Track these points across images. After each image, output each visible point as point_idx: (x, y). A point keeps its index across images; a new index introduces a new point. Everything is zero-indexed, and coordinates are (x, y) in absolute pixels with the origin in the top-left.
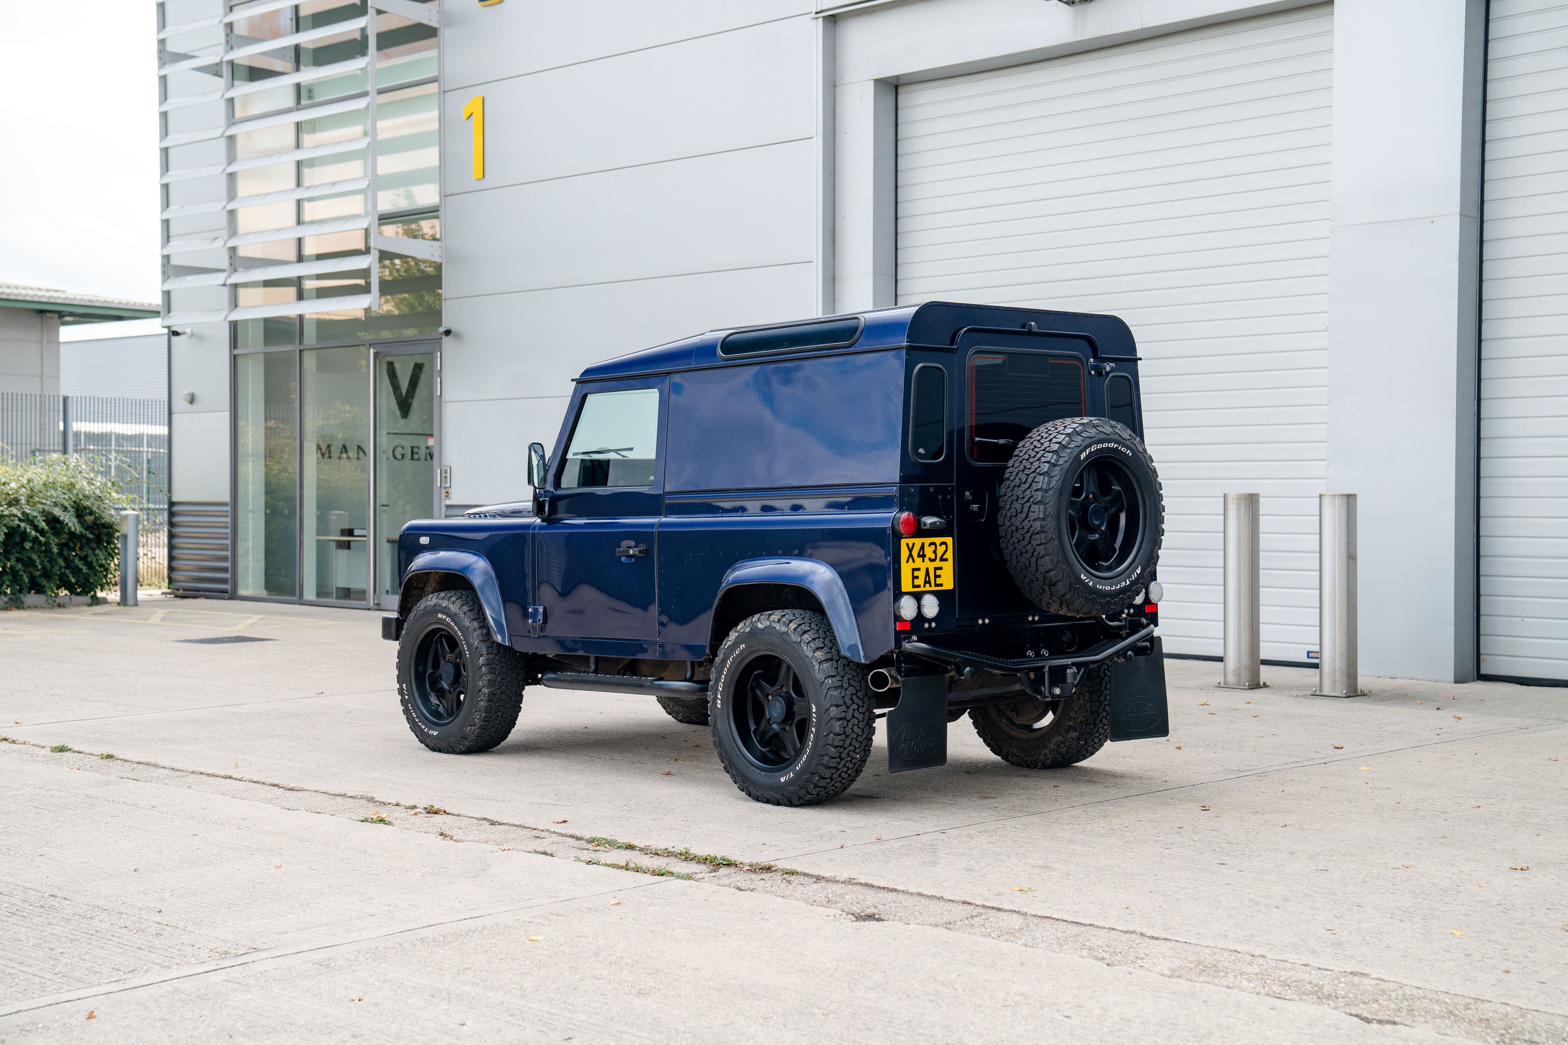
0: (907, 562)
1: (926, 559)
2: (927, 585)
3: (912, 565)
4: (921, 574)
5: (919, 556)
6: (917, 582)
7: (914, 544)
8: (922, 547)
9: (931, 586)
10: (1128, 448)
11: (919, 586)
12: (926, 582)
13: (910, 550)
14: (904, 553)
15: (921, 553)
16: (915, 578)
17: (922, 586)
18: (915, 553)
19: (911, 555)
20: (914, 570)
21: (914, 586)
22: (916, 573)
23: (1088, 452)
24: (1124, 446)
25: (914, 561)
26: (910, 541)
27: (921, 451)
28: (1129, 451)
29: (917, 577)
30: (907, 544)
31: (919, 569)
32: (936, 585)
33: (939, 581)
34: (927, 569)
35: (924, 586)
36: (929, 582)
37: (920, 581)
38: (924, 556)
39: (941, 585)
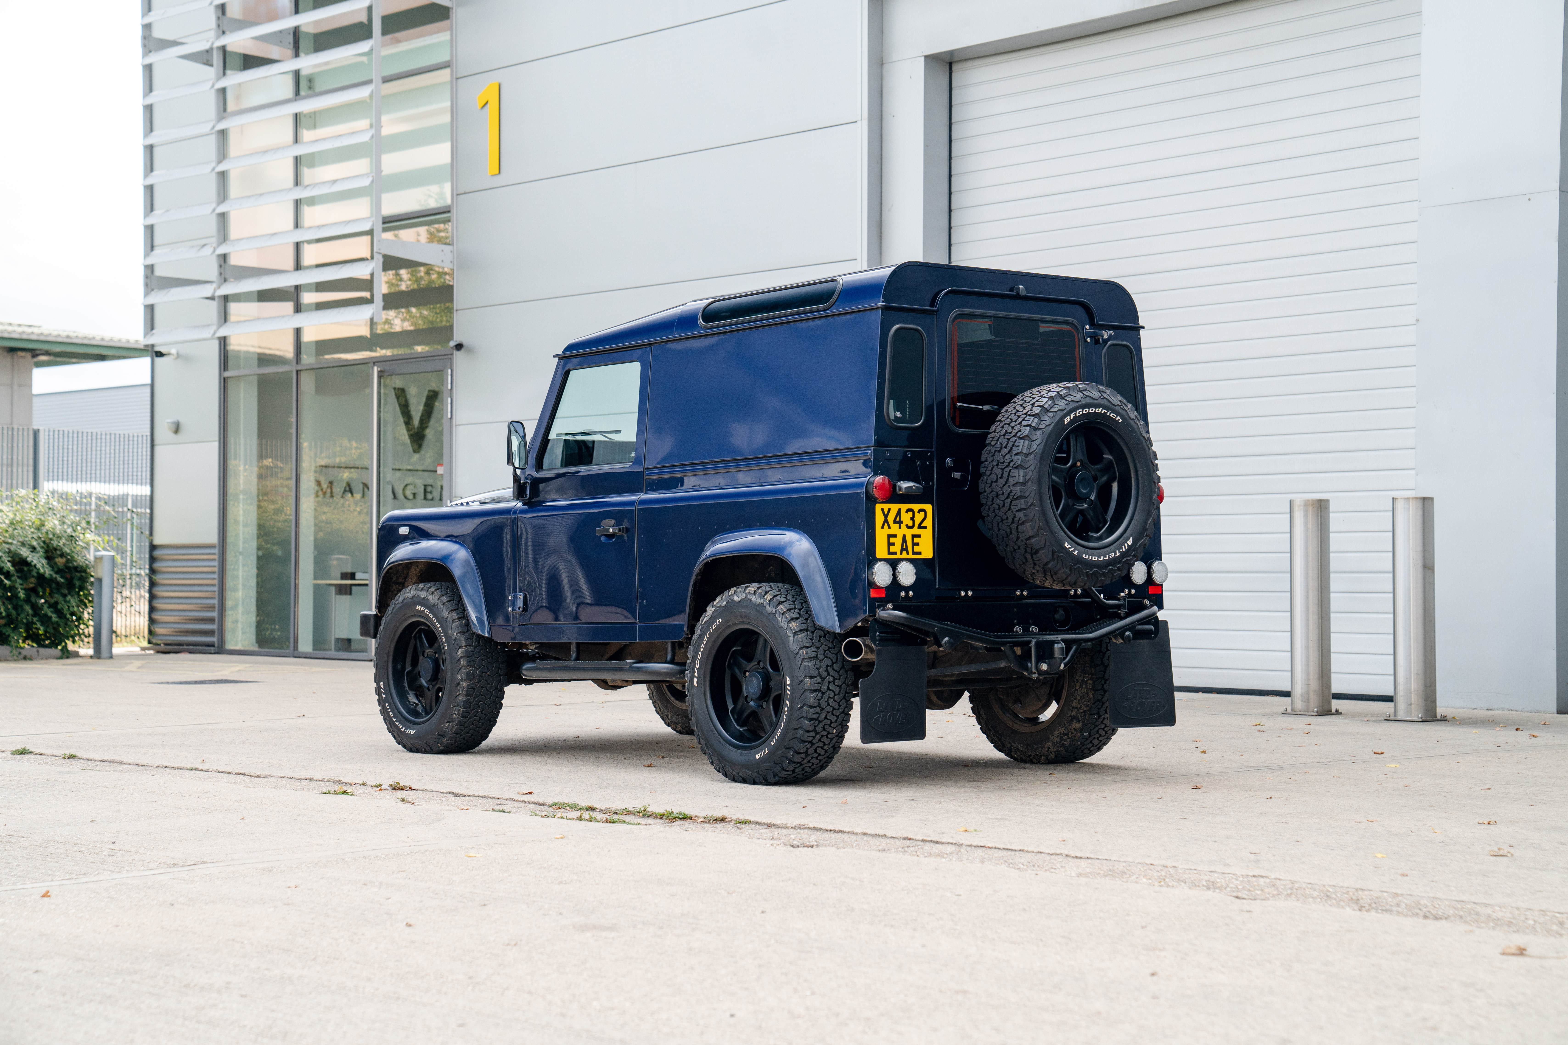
0: (883, 527)
1: (903, 526)
2: (904, 553)
3: (887, 531)
4: (898, 541)
5: (895, 522)
6: (892, 549)
7: (889, 510)
8: (899, 513)
9: (908, 554)
10: (1118, 414)
11: (895, 553)
12: (902, 550)
13: (886, 516)
14: (879, 518)
15: (898, 520)
16: (890, 544)
17: (899, 553)
18: (891, 518)
19: (886, 521)
20: (889, 536)
21: (890, 553)
22: (892, 540)
23: (1072, 416)
24: (1113, 411)
25: (889, 527)
26: (886, 506)
27: (898, 414)
28: (1118, 418)
29: (893, 544)
30: (882, 510)
31: (895, 536)
32: (914, 553)
33: (917, 549)
34: (904, 536)
35: (901, 554)
36: (906, 550)
37: (897, 548)
38: (900, 523)
39: (920, 553)
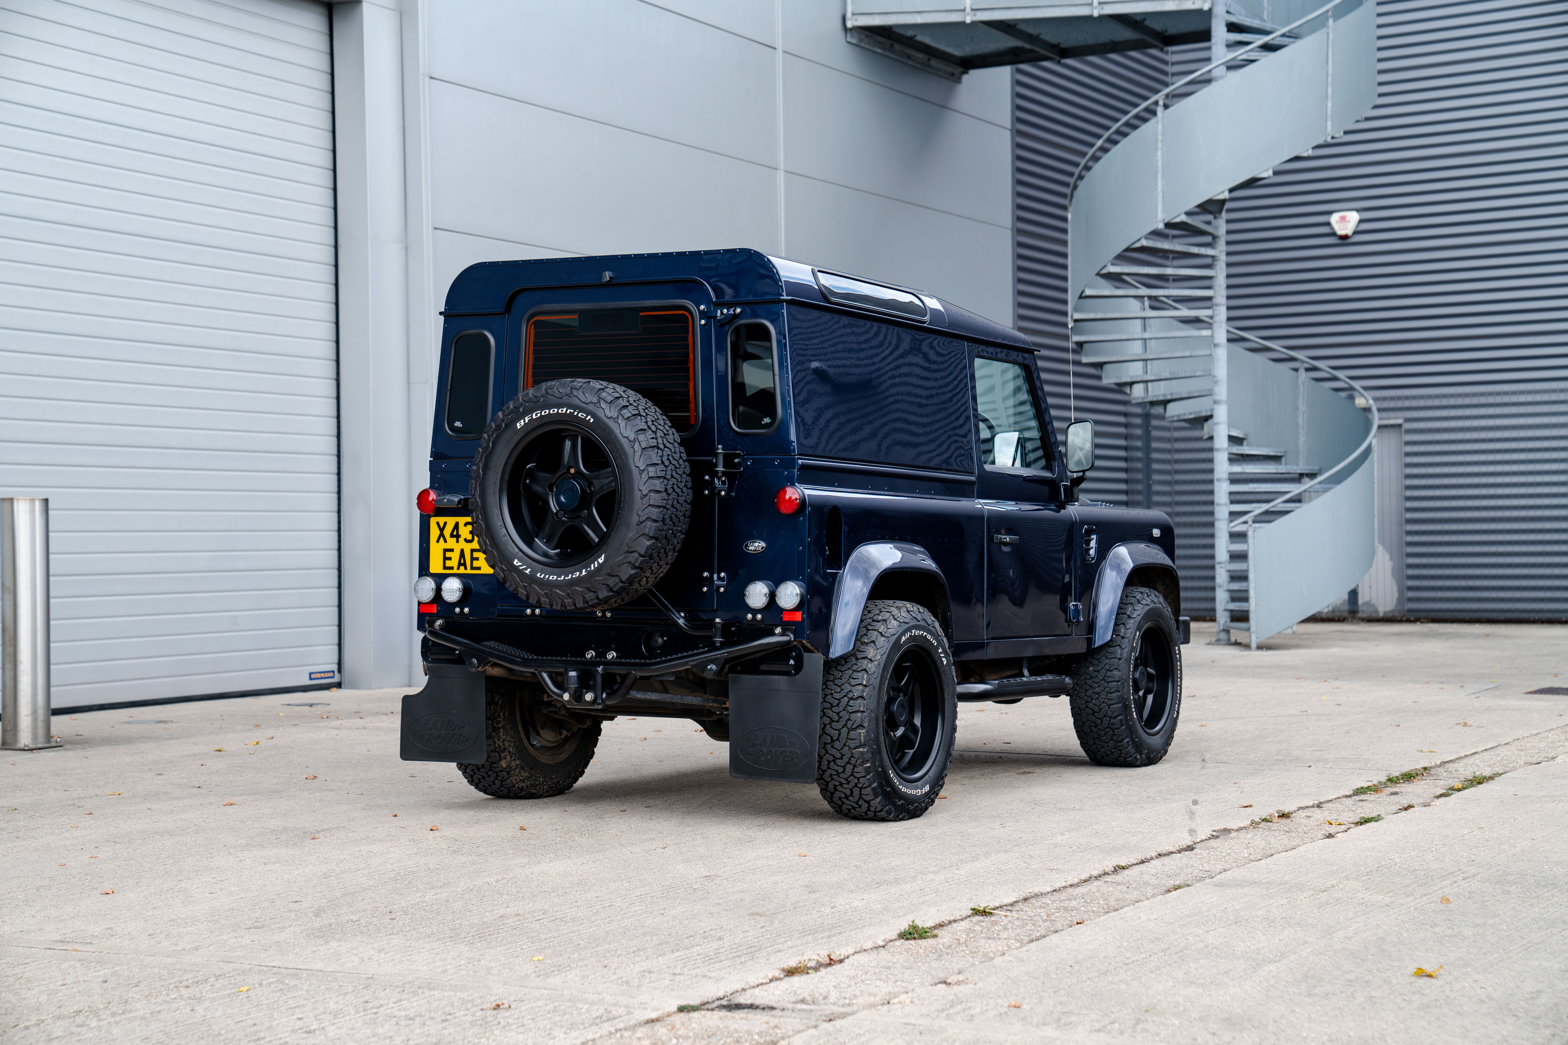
0: (438, 541)
1: (461, 540)
2: (462, 568)
3: (442, 545)
4: (455, 556)
5: (452, 536)
6: (448, 563)
7: (445, 523)
8: (456, 526)
9: (466, 569)
10: (588, 413)
11: (452, 568)
12: (460, 564)
13: (442, 530)
14: (434, 532)
15: (455, 533)
16: (445, 559)
17: (456, 568)
18: (447, 532)
19: (442, 535)
20: (445, 551)
21: (445, 568)
22: (448, 554)
23: (527, 419)
24: (581, 410)
25: (445, 541)
26: (442, 520)
27: (458, 424)
28: (589, 417)
29: (450, 559)
30: (438, 523)
31: (452, 550)
32: (472, 568)
33: (476, 564)
34: (462, 551)
35: (458, 568)
36: (465, 565)
37: (454, 563)
38: (458, 537)
39: (479, 568)
